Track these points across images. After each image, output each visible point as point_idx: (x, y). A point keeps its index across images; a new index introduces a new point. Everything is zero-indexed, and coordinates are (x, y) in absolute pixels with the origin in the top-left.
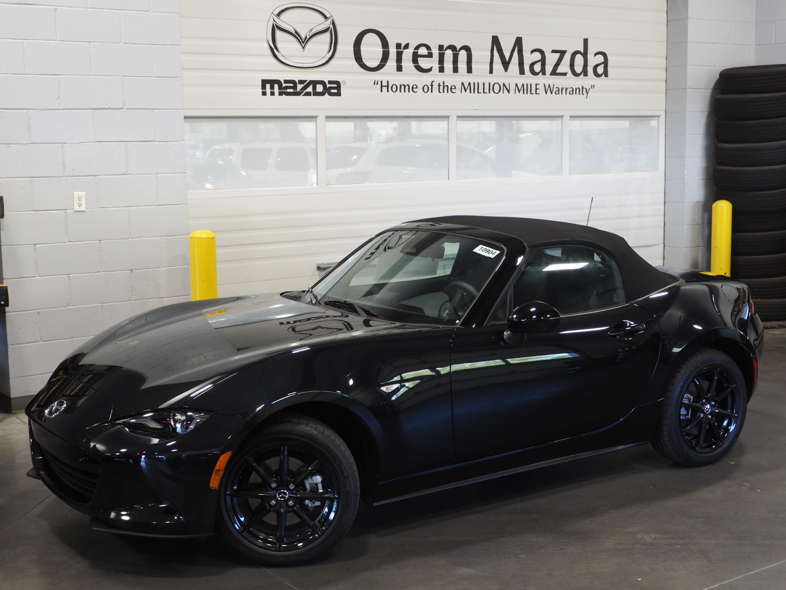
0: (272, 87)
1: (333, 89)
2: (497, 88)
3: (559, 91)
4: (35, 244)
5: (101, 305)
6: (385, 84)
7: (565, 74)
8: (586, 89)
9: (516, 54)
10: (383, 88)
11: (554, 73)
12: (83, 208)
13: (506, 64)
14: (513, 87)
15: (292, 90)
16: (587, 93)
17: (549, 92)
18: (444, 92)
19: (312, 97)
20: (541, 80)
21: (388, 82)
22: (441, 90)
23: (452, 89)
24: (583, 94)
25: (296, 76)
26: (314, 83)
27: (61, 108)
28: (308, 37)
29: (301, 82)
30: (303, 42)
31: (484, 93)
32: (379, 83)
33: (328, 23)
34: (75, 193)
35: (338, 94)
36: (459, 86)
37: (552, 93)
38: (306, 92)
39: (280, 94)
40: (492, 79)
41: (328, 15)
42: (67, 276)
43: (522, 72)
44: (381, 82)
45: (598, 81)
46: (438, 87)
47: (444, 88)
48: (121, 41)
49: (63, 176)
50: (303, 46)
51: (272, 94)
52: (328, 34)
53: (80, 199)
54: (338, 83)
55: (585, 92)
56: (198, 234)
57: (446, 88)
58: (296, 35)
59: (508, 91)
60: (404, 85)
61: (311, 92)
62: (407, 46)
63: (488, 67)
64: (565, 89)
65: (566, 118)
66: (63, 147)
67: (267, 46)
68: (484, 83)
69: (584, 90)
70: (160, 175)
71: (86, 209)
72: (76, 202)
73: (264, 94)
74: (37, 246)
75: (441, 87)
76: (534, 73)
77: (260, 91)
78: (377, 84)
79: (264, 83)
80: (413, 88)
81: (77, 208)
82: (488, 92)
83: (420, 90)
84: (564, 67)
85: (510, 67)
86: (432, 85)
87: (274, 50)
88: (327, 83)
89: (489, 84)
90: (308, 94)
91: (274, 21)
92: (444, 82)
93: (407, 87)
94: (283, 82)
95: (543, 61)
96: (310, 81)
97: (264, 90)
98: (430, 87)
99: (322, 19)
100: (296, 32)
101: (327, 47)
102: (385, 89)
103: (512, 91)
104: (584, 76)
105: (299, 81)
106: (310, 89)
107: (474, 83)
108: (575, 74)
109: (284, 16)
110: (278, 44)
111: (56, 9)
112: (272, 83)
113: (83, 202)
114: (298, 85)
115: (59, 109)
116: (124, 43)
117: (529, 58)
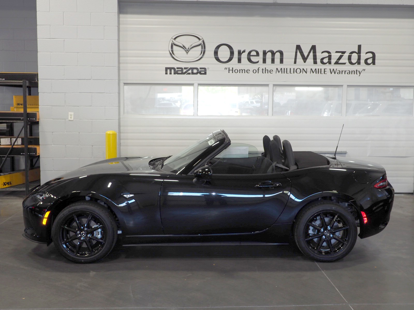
0: (171, 71)
1: (203, 71)
2: (298, 71)
3: (340, 72)
4: (52, 132)
5: (78, 159)
6: (231, 69)
7: (345, 64)
8: (359, 71)
9: (312, 54)
10: (230, 71)
11: (337, 63)
12: (72, 119)
13: (305, 59)
14: (309, 70)
15: (181, 72)
16: (360, 74)
17: (333, 73)
18: (265, 73)
19: (191, 75)
20: (328, 67)
21: (233, 68)
22: (264, 72)
23: (271, 71)
24: (357, 74)
25: (183, 66)
26: (192, 69)
27: (65, 79)
28: (190, 48)
29: (185, 68)
30: (187, 51)
31: (290, 73)
32: (228, 69)
33: (201, 42)
34: (69, 113)
35: (205, 73)
36: (275, 70)
37: (335, 73)
38: (188, 73)
39: (175, 74)
40: (296, 67)
41: (200, 38)
42: (65, 146)
43: (315, 62)
44: (229, 68)
45: (367, 67)
46: (262, 70)
47: (265, 71)
48: (91, 52)
49: (64, 106)
50: (187, 52)
51: (171, 73)
52: (200, 47)
53: (71, 115)
54: (205, 69)
55: (358, 73)
56: (109, 132)
57: (267, 71)
58: (184, 47)
59: (306, 73)
60: (242, 70)
61: (190, 73)
62: (244, 51)
63: (293, 60)
64: (344, 71)
65: (345, 87)
66: (65, 94)
67: (169, 52)
68: (290, 69)
69: (358, 72)
70: (106, 107)
71: (74, 119)
72: (69, 116)
73: (166, 73)
74: (54, 133)
75: (264, 71)
76: (322, 62)
77: (165, 72)
78: (227, 69)
79: (166, 69)
80: (247, 71)
81: (70, 119)
82: (293, 72)
83: (251, 72)
84: (345, 59)
85: (308, 60)
86: (258, 70)
87: (172, 54)
88: (199, 69)
89: (294, 69)
90: (189, 74)
91: (173, 41)
92: (265, 68)
93: (244, 71)
94: (176, 68)
95: (330, 57)
96: (190, 68)
97: (167, 72)
98: (257, 71)
99: (197, 40)
100: (184, 46)
101: (200, 52)
102: (231, 72)
103: (308, 73)
104: (358, 64)
105: (184, 68)
106: (190, 71)
107: (284, 69)
108: (351, 63)
109: (177, 39)
110: (174, 52)
111: (64, 40)
112: (170, 69)
113: (73, 117)
114: (184, 70)
115: (64, 79)
116: (92, 53)
117: (319, 56)
